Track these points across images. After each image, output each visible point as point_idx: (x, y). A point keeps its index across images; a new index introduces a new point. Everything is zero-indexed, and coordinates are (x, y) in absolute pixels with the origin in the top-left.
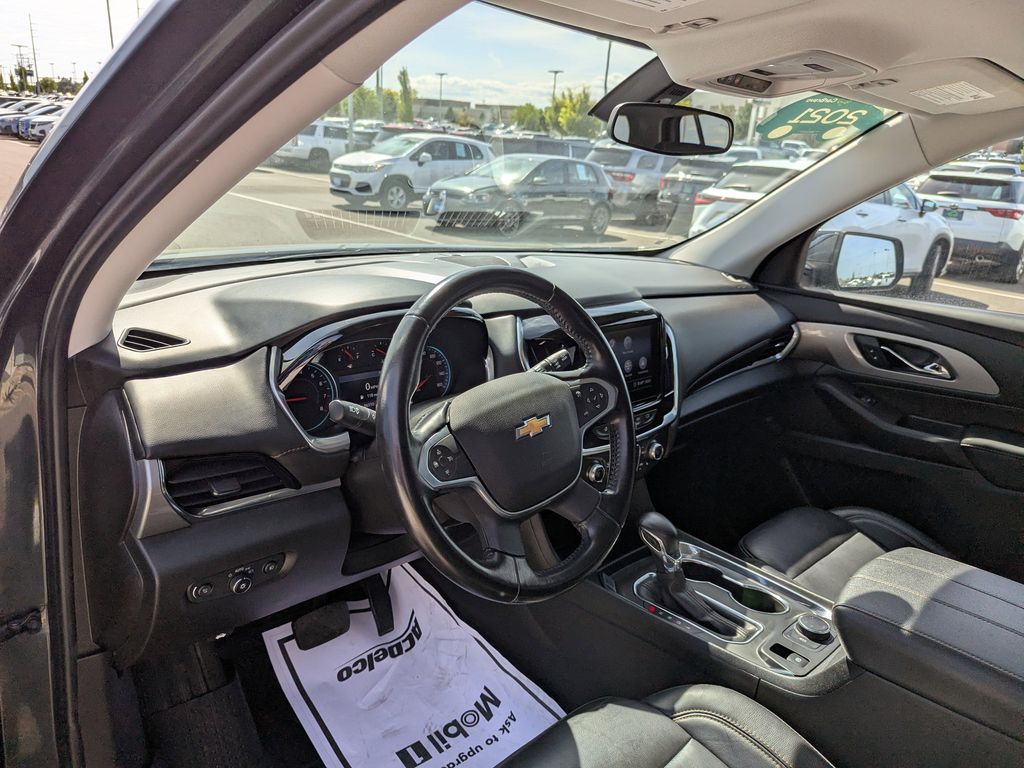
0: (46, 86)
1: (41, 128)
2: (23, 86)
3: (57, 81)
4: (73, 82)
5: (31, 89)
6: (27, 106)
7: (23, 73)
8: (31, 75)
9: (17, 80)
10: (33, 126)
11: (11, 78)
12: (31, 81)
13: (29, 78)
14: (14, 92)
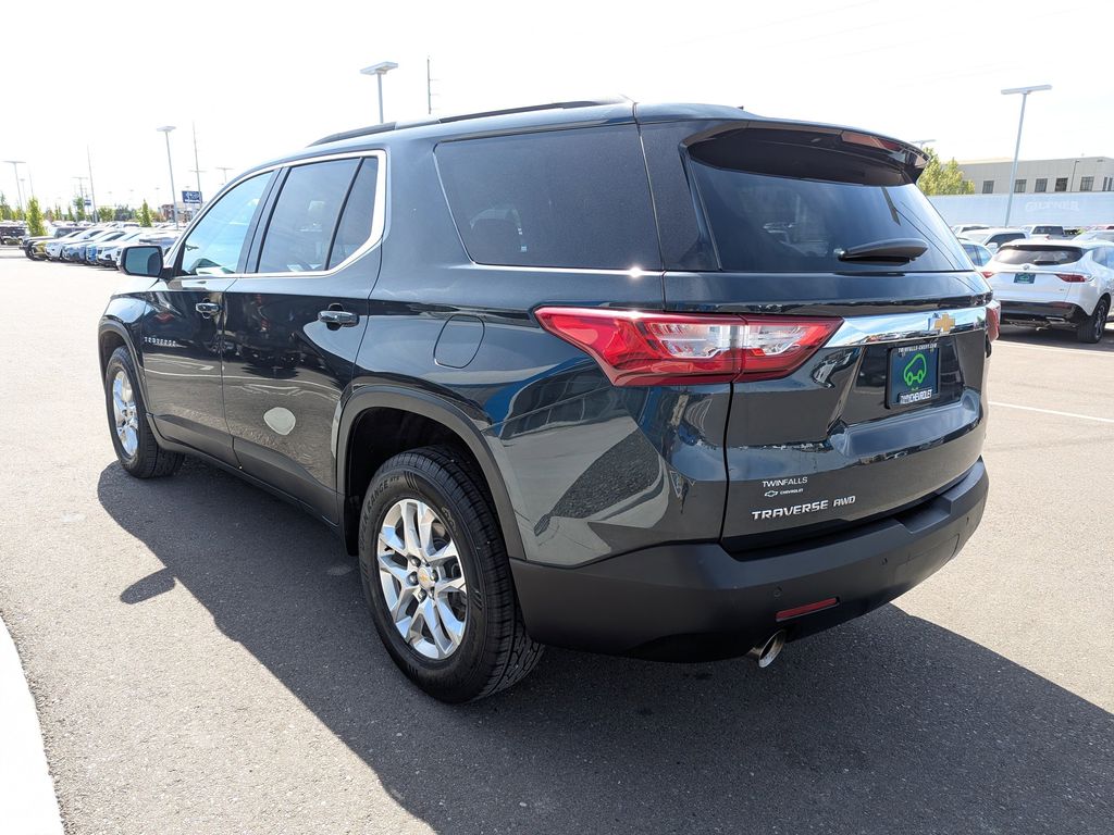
0: (104, 215)
1: (107, 253)
2: (81, 217)
3: (114, 209)
4: (129, 209)
5: (91, 218)
6: (92, 235)
7: (80, 204)
8: (89, 204)
9: (74, 211)
10: (100, 252)
11: (69, 210)
12: (88, 211)
13: (86, 208)
14: (72, 223)
